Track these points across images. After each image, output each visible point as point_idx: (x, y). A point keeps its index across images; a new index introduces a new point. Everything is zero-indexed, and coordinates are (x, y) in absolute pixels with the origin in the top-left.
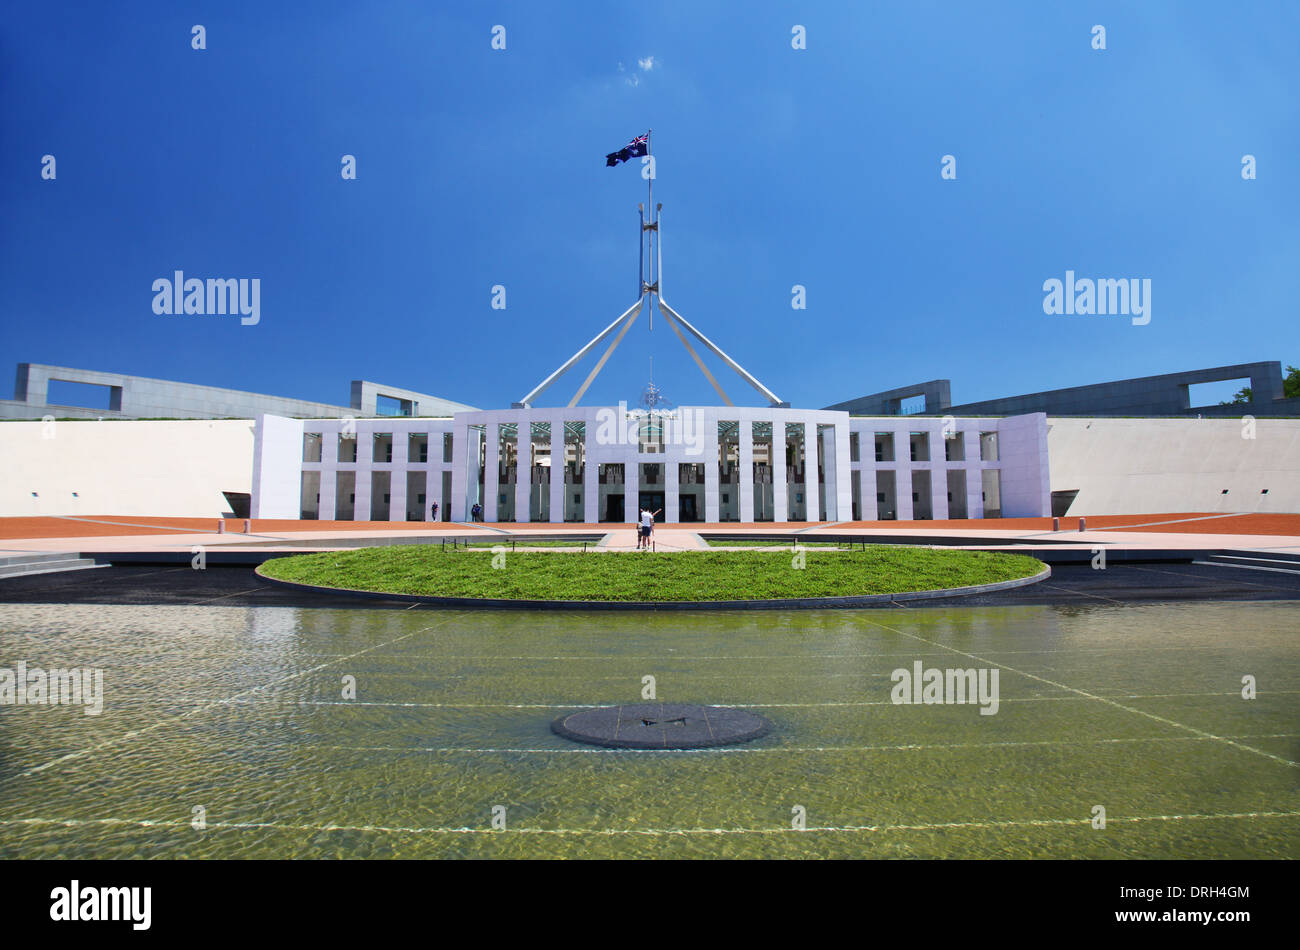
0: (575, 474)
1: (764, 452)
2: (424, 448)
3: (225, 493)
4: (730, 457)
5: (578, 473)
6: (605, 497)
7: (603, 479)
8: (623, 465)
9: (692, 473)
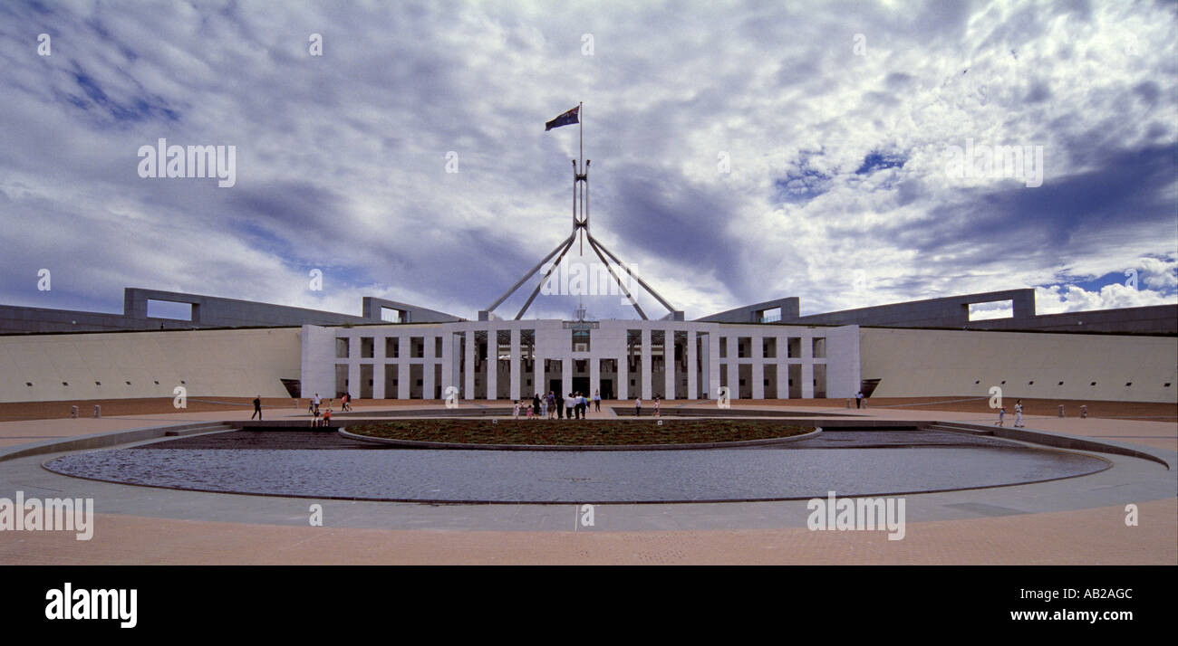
0: (528, 366)
1: (660, 350)
2: (421, 347)
3: (282, 380)
4: (636, 353)
5: (529, 365)
6: (548, 381)
7: (547, 369)
8: (561, 362)
9: (609, 365)
